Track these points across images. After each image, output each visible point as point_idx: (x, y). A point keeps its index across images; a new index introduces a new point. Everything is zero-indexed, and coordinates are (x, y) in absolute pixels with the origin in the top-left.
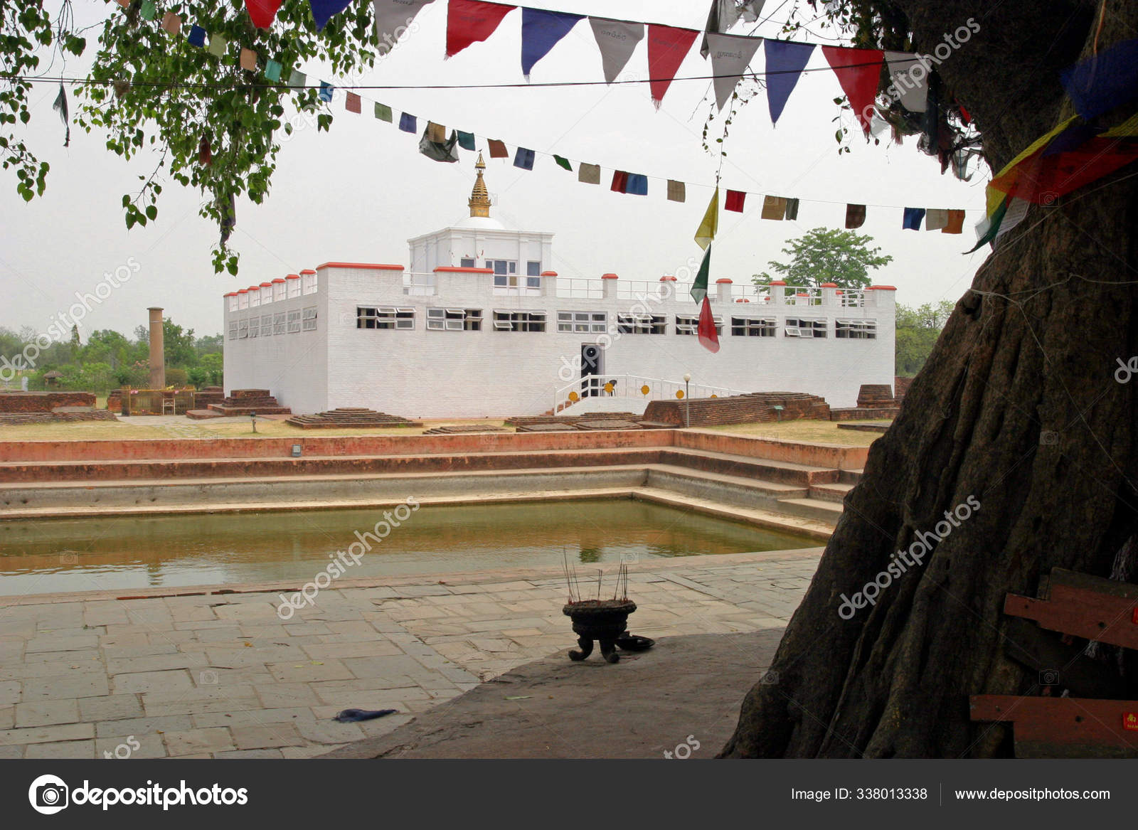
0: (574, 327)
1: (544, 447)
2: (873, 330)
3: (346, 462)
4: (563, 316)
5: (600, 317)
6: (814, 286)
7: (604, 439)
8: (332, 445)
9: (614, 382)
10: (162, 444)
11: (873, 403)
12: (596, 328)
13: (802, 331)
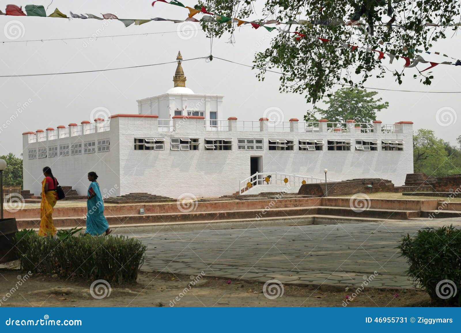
0: (246, 147)
1: (260, 207)
2: (402, 146)
3: (168, 216)
4: (240, 141)
5: (259, 141)
6: (342, 122)
7: (288, 203)
8: (158, 208)
9: (270, 177)
10: (77, 209)
11: (414, 183)
12: (257, 147)
13: (364, 147)
